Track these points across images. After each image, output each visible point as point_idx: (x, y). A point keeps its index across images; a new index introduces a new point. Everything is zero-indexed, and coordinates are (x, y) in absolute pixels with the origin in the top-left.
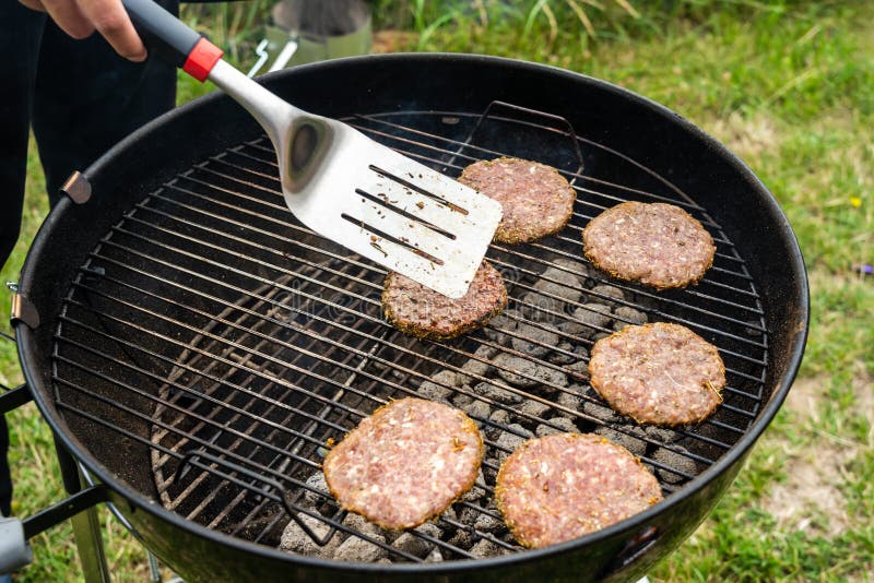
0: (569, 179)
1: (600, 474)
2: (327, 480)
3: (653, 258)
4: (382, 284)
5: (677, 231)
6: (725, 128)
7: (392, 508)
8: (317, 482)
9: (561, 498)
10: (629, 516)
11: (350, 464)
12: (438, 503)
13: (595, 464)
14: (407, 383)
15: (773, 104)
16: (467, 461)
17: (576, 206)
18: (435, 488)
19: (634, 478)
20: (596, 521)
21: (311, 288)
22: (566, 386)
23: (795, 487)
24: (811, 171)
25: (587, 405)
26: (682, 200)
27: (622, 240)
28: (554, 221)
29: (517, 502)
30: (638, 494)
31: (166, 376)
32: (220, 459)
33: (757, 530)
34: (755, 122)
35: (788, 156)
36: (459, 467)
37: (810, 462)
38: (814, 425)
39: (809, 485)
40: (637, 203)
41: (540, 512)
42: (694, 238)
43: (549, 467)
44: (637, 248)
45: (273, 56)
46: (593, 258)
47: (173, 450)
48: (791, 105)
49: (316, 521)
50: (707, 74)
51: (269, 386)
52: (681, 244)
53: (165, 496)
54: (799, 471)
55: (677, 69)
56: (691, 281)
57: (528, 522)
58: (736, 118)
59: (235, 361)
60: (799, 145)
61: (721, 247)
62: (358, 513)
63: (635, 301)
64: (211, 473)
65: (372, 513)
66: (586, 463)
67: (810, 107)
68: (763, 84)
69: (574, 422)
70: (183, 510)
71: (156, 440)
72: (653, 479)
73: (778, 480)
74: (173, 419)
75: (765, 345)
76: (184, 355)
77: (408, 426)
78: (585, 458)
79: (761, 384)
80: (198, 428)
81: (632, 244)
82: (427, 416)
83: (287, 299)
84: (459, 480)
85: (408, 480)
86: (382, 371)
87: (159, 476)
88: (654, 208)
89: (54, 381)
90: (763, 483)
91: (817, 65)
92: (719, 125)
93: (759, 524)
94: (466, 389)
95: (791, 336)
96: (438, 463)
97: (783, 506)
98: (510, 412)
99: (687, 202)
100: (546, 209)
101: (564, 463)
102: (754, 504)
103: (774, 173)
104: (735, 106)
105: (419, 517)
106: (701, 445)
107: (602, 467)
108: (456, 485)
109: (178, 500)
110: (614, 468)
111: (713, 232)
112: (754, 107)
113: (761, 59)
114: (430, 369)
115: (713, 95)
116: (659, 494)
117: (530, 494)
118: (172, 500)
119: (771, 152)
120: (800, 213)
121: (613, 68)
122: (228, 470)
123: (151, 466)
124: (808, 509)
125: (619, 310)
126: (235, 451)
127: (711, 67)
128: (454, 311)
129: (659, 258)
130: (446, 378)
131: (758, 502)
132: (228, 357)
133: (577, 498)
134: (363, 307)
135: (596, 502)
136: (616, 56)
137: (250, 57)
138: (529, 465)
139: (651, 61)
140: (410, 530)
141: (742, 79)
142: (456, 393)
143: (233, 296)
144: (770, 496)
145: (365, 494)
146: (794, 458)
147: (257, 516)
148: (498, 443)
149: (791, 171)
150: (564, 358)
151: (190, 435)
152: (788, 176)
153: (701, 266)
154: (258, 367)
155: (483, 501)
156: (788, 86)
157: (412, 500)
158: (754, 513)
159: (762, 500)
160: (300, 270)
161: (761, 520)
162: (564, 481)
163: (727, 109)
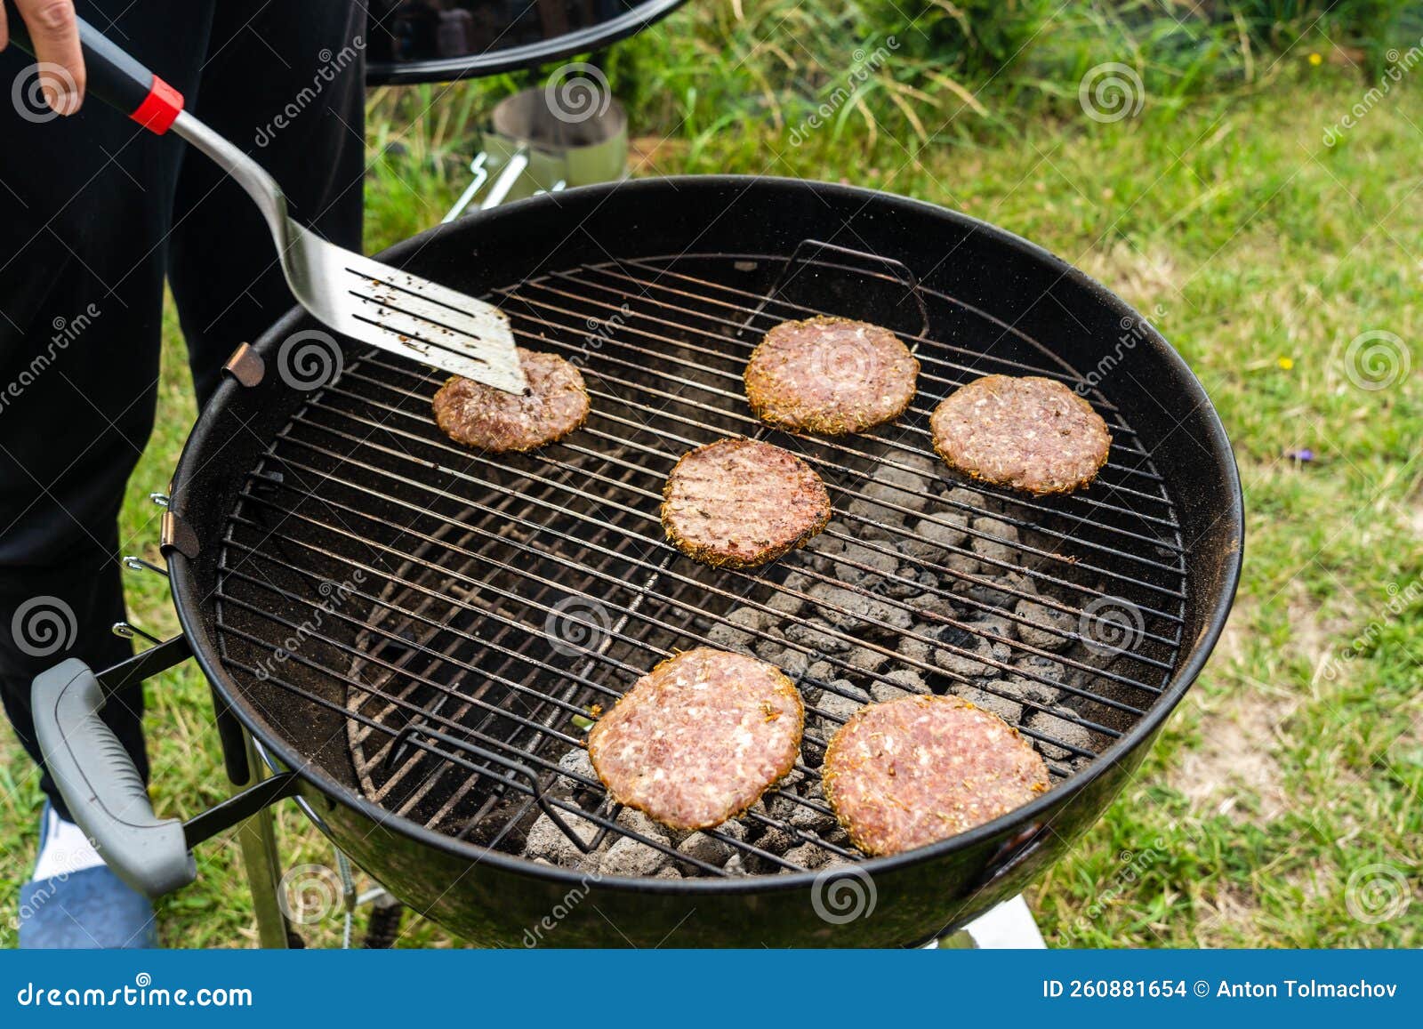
0: (909, 344)
1: (964, 751)
2: (592, 762)
3: (1027, 452)
4: (661, 493)
5: (1058, 414)
6: (1105, 265)
7: (683, 801)
8: (576, 763)
9: (913, 784)
10: (1008, 810)
11: (625, 740)
12: (745, 793)
13: (957, 738)
14: (693, 626)
15: (1172, 229)
16: (783, 734)
17: (920, 382)
18: (740, 773)
19: (1011, 756)
20: (962, 816)
21: (558, 496)
22: (909, 628)
23: (1214, 755)
24: (1226, 322)
25: (939, 653)
26: (1063, 371)
27: (985, 429)
28: (891, 403)
29: (854, 791)
30: (1017, 778)
31: (365, 618)
32: (440, 733)
33: (1163, 816)
34: (1149, 257)
35: (1193, 300)
36: (773, 743)
37: (1233, 721)
38: (1238, 670)
39: (1232, 752)
40: (1003, 377)
41: (886, 804)
42: (1083, 425)
43: (896, 743)
44: (1005, 439)
45: (494, 175)
46: (946, 453)
47: (378, 720)
48: (1195, 232)
49: (575, 817)
50: (1081, 190)
51: (505, 632)
52: (1065, 433)
53: (367, 783)
54: (1217, 733)
55: (1041, 185)
56: (1080, 484)
57: (869, 819)
58: (1121, 249)
59: (458, 597)
60: (1208, 286)
61: (1119, 437)
62: (635, 808)
63: (1003, 511)
64: (429, 752)
65: (656, 808)
66: (945, 736)
67: (1220, 234)
68: (1156, 205)
69: (921, 676)
70: (392, 802)
71: (353, 706)
72: (1036, 756)
73: (1190, 745)
74: (376, 677)
75: (1183, 571)
76: (389, 589)
77: (702, 689)
78: (944, 729)
79: (1178, 623)
80: (410, 690)
81: (999, 433)
82: (727, 673)
83: (526, 511)
84: (773, 761)
85: (703, 762)
86: (658, 608)
87: (359, 755)
88: (1027, 383)
89: (218, 629)
90: (1170, 749)
91: (1230, 176)
92: (1100, 259)
93: (1166, 806)
94: (774, 634)
95: (1219, 559)
96: (743, 738)
97: (1198, 781)
98: (834, 664)
99: (1072, 375)
100: (880, 386)
101: (915, 737)
102: (1157, 779)
103: (1175, 325)
104: (1120, 235)
105: (720, 813)
106: (1095, 706)
107: (968, 741)
108: (768, 768)
109: (386, 789)
110: (984, 742)
111: (1107, 415)
112: (1146, 236)
113: (1153, 169)
114: (722, 606)
115: (1090, 220)
116: (1045, 777)
117: (870, 779)
118: (378, 788)
119: (1170, 296)
120: (1212, 379)
121: (954, 184)
122: (452, 748)
123: (348, 742)
124: (1232, 785)
125: (978, 521)
126: (460, 721)
127: (1086, 182)
128: (759, 528)
129: (1036, 452)
130: (746, 618)
131: (1164, 777)
132: (449, 592)
133: (934, 784)
134: (629, 521)
135: (960, 790)
136: (956, 168)
137: (461, 176)
138: (868, 740)
139: (1004, 172)
140: (708, 831)
141: (1128, 196)
142: (760, 639)
143: (452, 509)
144: (1180, 768)
145: (645, 781)
146: (1211, 714)
147: (492, 810)
148: (820, 706)
149: (1198, 322)
150: (906, 589)
151: (400, 699)
152: (1195, 330)
153: (1092, 463)
154: (489, 605)
155: (801, 787)
156: (1192, 206)
157: (710, 790)
158: (1159, 791)
159: (1169, 774)
160: (542, 471)
161: (1169, 801)
162: (916, 761)
163: (1109, 239)
